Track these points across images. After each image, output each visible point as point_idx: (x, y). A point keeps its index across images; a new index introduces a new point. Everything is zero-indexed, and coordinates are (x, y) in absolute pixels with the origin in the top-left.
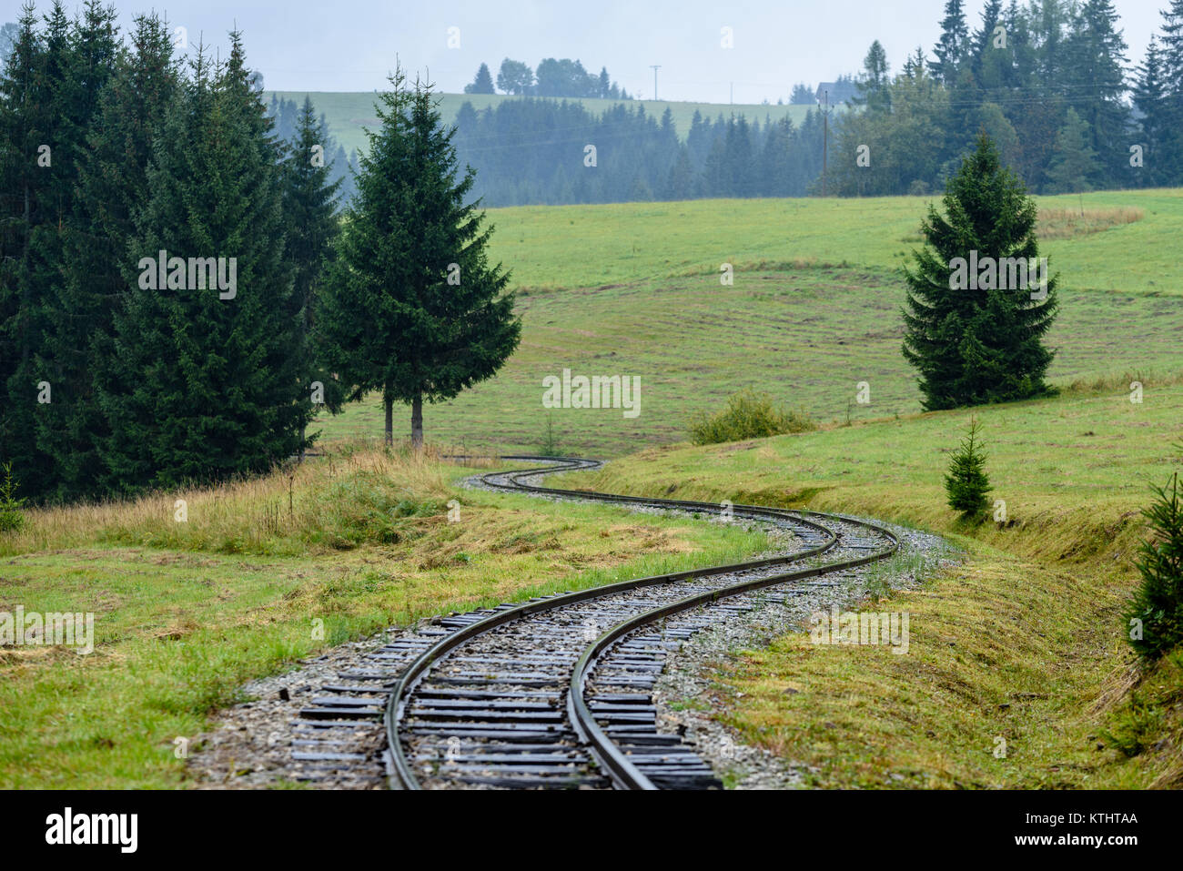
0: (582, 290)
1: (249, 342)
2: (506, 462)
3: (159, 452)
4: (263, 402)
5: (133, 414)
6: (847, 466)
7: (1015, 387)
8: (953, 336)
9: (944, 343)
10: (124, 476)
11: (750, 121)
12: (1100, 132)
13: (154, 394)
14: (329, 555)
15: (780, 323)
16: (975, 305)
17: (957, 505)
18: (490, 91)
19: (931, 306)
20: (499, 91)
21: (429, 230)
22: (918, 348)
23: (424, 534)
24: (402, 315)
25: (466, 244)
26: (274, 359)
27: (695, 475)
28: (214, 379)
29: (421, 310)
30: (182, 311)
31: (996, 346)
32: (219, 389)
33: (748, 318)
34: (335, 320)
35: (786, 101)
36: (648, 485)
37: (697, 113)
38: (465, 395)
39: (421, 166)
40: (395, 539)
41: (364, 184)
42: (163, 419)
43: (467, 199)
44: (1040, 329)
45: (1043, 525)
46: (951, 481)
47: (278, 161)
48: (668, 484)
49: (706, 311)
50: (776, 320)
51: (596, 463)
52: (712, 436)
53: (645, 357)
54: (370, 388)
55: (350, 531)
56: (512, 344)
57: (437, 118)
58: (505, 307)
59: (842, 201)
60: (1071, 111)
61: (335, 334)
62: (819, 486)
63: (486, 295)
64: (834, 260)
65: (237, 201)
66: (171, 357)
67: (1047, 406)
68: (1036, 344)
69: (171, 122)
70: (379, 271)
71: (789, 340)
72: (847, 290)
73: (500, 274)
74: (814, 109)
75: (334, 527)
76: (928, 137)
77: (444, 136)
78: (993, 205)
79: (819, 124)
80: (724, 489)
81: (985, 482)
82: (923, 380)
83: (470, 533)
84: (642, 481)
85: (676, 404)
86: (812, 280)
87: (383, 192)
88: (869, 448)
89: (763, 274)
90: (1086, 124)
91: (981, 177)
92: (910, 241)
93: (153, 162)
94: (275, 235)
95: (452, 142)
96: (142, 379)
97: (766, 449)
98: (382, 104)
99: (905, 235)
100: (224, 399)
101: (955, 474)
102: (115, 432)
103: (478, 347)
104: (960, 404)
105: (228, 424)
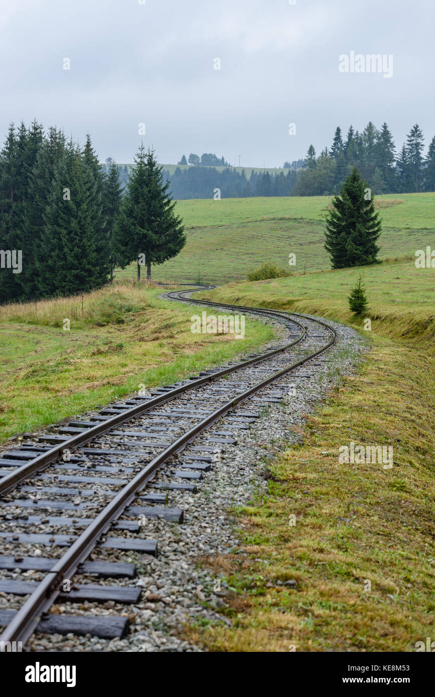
0: (213, 227)
1: (89, 243)
2: (182, 286)
3: (56, 283)
4: (94, 266)
5: (48, 269)
6: (306, 291)
7: (366, 260)
8: (343, 241)
9: (340, 244)
10: (45, 291)
11: (270, 173)
12: (386, 175)
13: (55, 262)
14: (95, 328)
15: (280, 238)
16: (352, 230)
17: (353, 309)
18: (186, 164)
19: (335, 230)
20: (189, 164)
21: (153, 202)
22: (330, 245)
23: (134, 320)
24: (143, 234)
25: (167, 208)
26: (99, 250)
27: (247, 294)
28: (76, 257)
29: (150, 232)
30: (65, 232)
31: (359, 245)
32: (78, 260)
33: (268, 236)
34: (119, 236)
35: (282, 167)
36: (229, 297)
37: (253, 171)
38: (166, 262)
39: (150, 179)
40: (122, 322)
41: (130, 187)
42: (58, 271)
43: (167, 192)
44: (375, 239)
45: (392, 320)
46: (351, 299)
47: (103, 181)
48: (237, 297)
49: (254, 234)
50: (278, 237)
51: (214, 287)
52: (255, 278)
53: (233, 249)
54: (132, 260)
55: (105, 318)
56: (183, 244)
57: (156, 163)
58: (181, 231)
59: (301, 198)
60: (377, 168)
61: (120, 241)
62: (295, 299)
63: (174, 227)
64: (298, 216)
65: (85, 193)
66: (61, 248)
67: (379, 267)
68: (373, 244)
69: (61, 164)
70: (135, 218)
71: (283, 244)
72: (302, 227)
73: (179, 220)
74: (291, 170)
75: (98, 317)
76: (329, 177)
77: (159, 169)
78: (359, 193)
79: (292, 175)
80: (257, 300)
81: (365, 300)
82: (332, 258)
83: (152, 320)
84: (227, 296)
85: (244, 266)
86: (291, 223)
87: (137, 189)
88: (313, 283)
89: (273, 221)
90: (382, 173)
91: (354, 183)
92: (324, 210)
93: (55, 179)
94: (98, 205)
95: (161, 171)
96: (51, 257)
97: (274, 283)
98: (136, 158)
99: (322, 208)
100: (80, 264)
101: (353, 296)
102: (42, 276)
103: (171, 245)
104: (345, 267)
105: (82, 273)
